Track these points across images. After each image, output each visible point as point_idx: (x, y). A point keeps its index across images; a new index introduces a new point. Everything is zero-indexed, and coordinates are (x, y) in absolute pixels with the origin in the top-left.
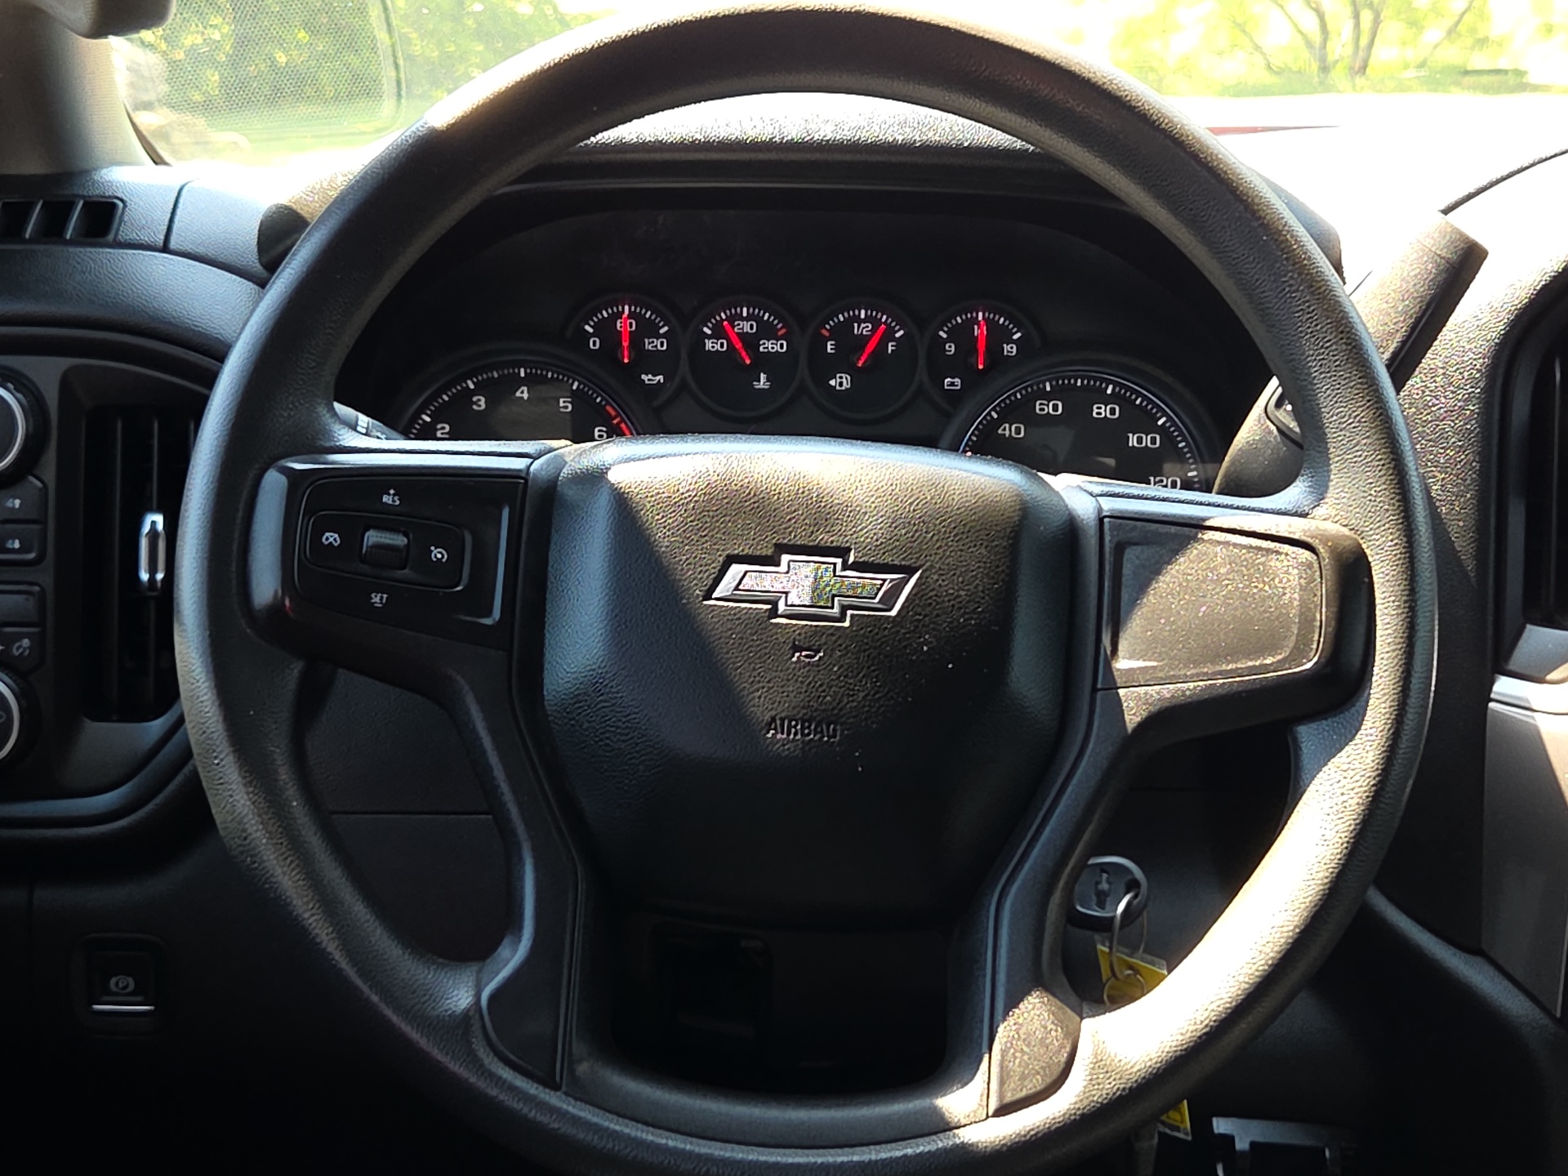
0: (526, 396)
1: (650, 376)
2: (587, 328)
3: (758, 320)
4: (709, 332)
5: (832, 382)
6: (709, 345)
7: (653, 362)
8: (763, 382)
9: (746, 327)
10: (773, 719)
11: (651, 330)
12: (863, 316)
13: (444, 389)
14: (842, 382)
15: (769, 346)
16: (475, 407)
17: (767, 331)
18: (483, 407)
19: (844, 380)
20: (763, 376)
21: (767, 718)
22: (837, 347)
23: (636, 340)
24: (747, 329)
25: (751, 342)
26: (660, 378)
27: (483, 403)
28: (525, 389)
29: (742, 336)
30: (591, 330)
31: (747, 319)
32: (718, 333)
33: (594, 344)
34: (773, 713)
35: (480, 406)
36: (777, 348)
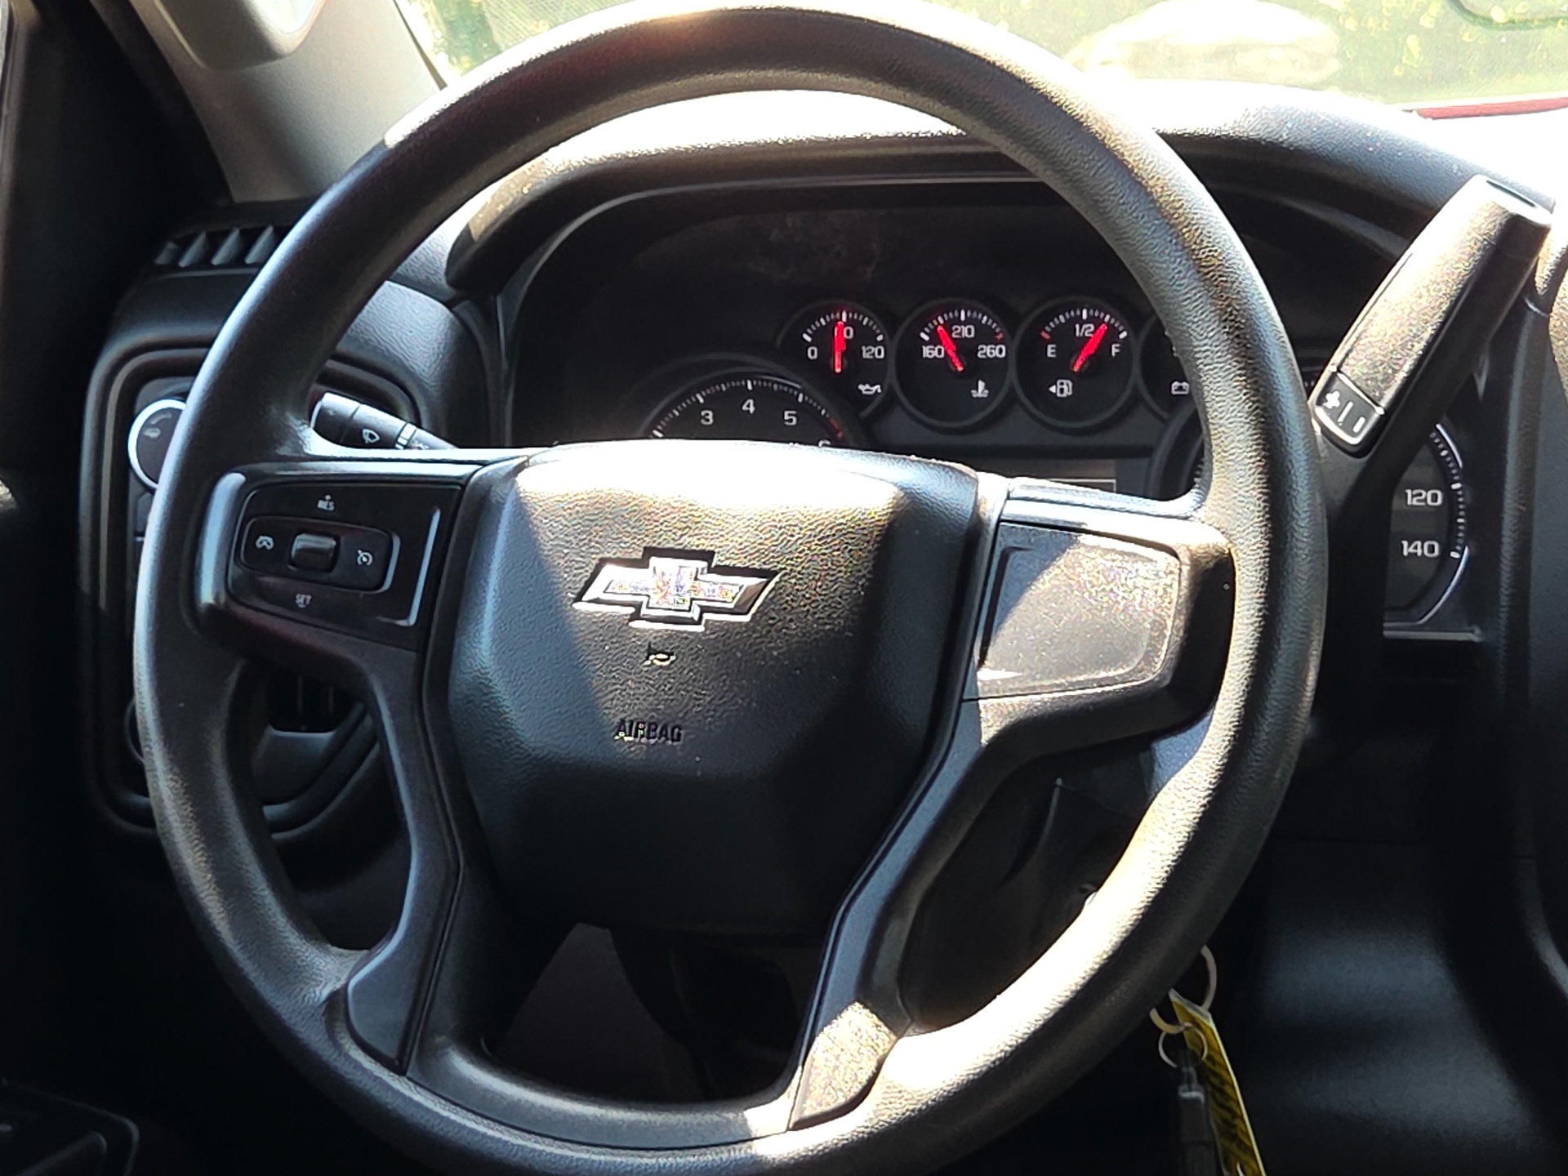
0: (752, 409)
1: (867, 387)
2: (806, 337)
3: (977, 323)
4: (926, 338)
5: (1053, 389)
6: (926, 352)
7: (872, 370)
8: (981, 390)
9: (965, 332)
10: (623, 721)
11: (865, 336)
12: (1085, 316)
13: (674, 404)
14: (1063, 388)
15: (989, 351)
16: (703, 422)
17: (986, 336)
18: (711, 421)
19: (1065, 387)
20: (981, 385)
21: (617, 720)
22: (1058, 351)
23: (852, 352)
24: (965, 334)
25: (966, 349)
26: (877, 387)
27: (710, 417)
28: (751, 402)
29: (961, 344)
30: (808, 339)
31: (965, 323)
32: (935, 340)
33: (812, 353)
34: (622, 715)
35: (708, 420)
36: (996, 353)
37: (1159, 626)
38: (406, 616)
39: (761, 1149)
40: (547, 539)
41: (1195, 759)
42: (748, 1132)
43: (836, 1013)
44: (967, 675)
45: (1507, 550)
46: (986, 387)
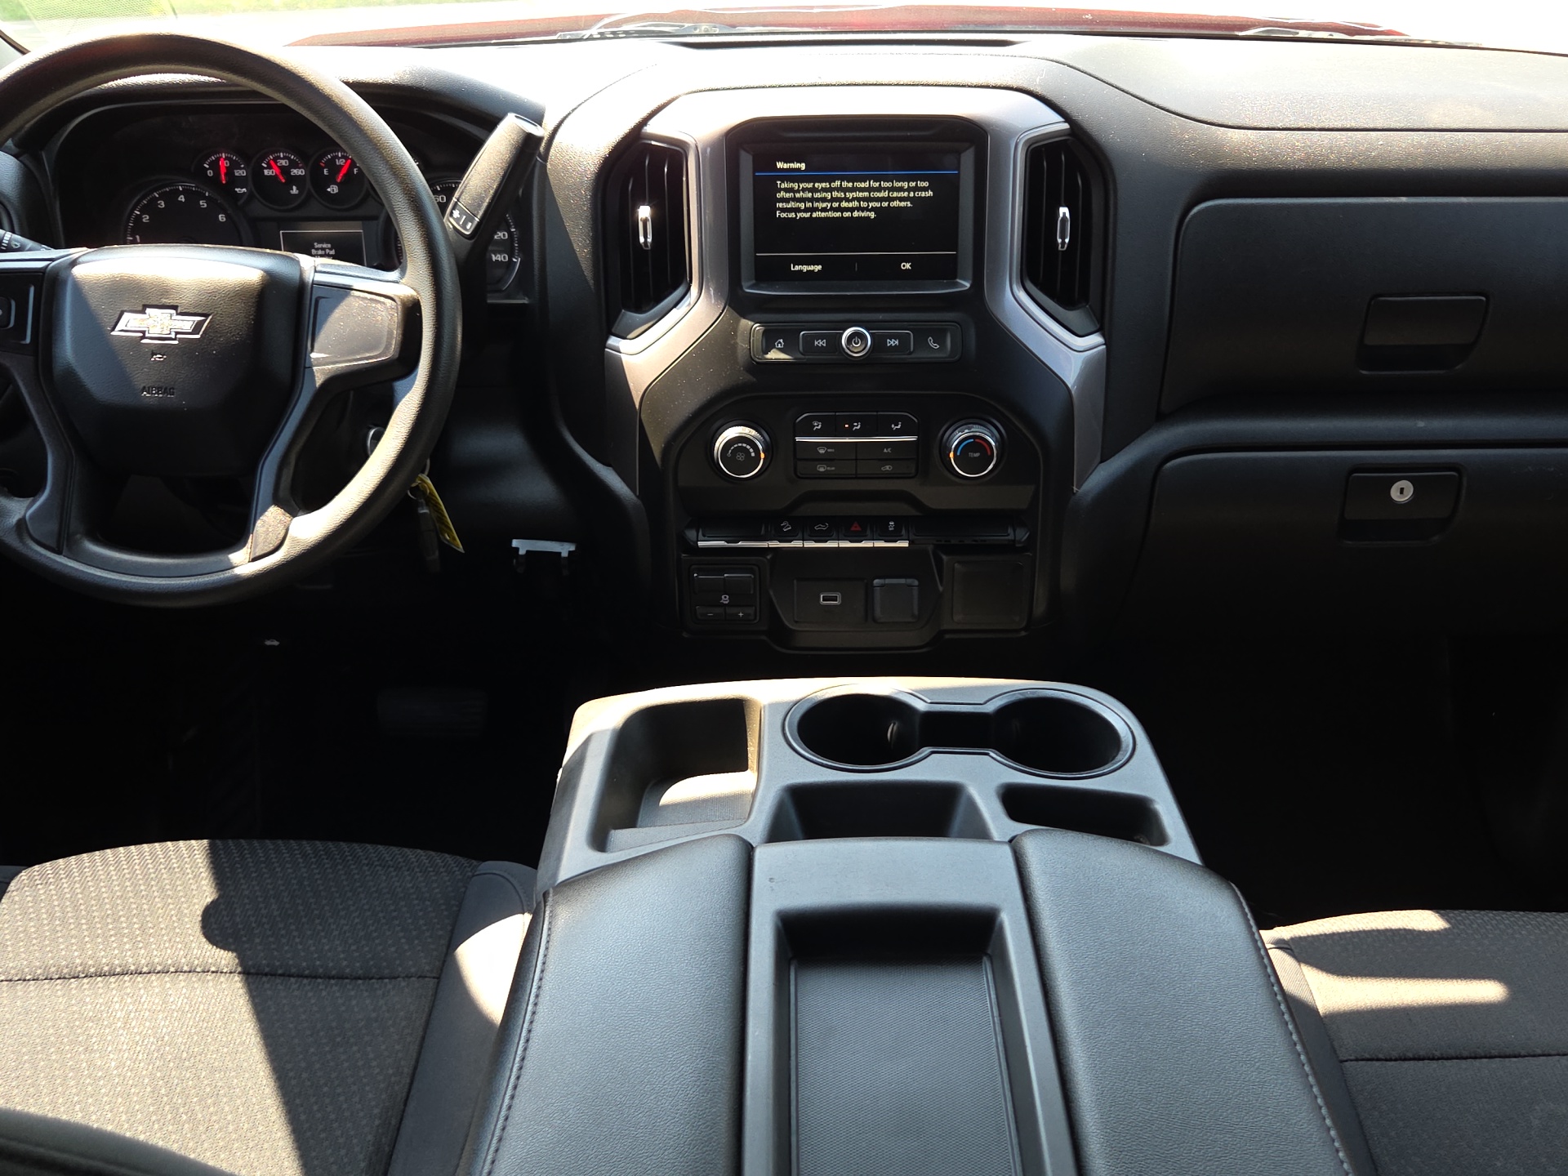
0: (183, 200)
1: (239, 189)
2: (205, 165)
3: (289, 158)
4: (265, 166)
5: (329, 190)
6: (266, 172)
7: (242, 182)
8: (295, 191)
9: (284, 163)
10: (144, 387)
11: (234, 165)
12: (340, 155)
13: (144, 198)
14: (333, 189)
15: (295, 172)
16: (159, 206)
17: (294, 165)
18: (164, 206)
20: (294, 188)
21: (141, 387)
22: (329, 171)
23: (230, 172)
24: (284, 164)
25: (285, 171)
26: (244, 189)
27: (163, 203)
28: (182, 196)
29: (282, 168)
30: (207, 166)
31: (283, 159)
32: (269, 167)
33: (210, 173)
34: (144, 385)
35: (162, 206)
36: (300, 173)
37: (390, 333)
38: (25, 338)
39: (238, 571)
40: (93, 301)
41: (412, 390)
42: (231, 563)
43: (265, 510)
44: (306, 356)
45: (536, 266)
46: (297, 189)
